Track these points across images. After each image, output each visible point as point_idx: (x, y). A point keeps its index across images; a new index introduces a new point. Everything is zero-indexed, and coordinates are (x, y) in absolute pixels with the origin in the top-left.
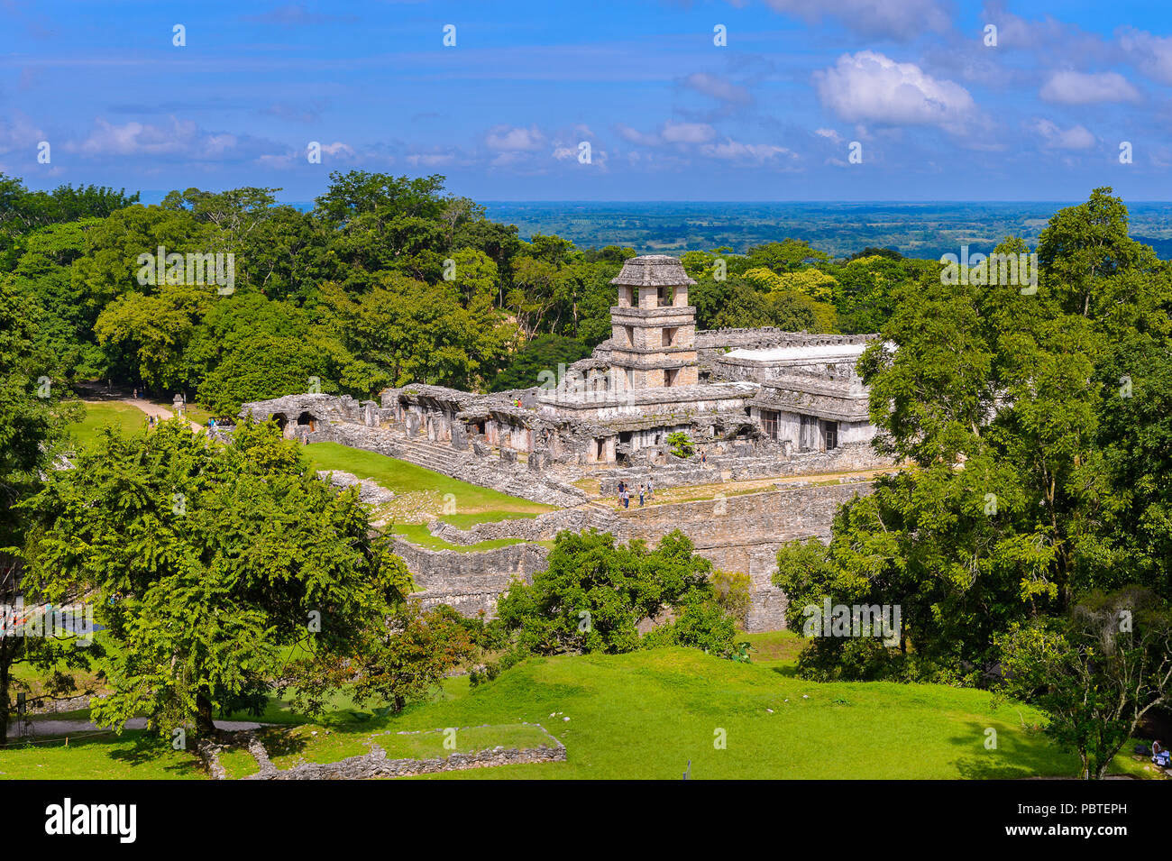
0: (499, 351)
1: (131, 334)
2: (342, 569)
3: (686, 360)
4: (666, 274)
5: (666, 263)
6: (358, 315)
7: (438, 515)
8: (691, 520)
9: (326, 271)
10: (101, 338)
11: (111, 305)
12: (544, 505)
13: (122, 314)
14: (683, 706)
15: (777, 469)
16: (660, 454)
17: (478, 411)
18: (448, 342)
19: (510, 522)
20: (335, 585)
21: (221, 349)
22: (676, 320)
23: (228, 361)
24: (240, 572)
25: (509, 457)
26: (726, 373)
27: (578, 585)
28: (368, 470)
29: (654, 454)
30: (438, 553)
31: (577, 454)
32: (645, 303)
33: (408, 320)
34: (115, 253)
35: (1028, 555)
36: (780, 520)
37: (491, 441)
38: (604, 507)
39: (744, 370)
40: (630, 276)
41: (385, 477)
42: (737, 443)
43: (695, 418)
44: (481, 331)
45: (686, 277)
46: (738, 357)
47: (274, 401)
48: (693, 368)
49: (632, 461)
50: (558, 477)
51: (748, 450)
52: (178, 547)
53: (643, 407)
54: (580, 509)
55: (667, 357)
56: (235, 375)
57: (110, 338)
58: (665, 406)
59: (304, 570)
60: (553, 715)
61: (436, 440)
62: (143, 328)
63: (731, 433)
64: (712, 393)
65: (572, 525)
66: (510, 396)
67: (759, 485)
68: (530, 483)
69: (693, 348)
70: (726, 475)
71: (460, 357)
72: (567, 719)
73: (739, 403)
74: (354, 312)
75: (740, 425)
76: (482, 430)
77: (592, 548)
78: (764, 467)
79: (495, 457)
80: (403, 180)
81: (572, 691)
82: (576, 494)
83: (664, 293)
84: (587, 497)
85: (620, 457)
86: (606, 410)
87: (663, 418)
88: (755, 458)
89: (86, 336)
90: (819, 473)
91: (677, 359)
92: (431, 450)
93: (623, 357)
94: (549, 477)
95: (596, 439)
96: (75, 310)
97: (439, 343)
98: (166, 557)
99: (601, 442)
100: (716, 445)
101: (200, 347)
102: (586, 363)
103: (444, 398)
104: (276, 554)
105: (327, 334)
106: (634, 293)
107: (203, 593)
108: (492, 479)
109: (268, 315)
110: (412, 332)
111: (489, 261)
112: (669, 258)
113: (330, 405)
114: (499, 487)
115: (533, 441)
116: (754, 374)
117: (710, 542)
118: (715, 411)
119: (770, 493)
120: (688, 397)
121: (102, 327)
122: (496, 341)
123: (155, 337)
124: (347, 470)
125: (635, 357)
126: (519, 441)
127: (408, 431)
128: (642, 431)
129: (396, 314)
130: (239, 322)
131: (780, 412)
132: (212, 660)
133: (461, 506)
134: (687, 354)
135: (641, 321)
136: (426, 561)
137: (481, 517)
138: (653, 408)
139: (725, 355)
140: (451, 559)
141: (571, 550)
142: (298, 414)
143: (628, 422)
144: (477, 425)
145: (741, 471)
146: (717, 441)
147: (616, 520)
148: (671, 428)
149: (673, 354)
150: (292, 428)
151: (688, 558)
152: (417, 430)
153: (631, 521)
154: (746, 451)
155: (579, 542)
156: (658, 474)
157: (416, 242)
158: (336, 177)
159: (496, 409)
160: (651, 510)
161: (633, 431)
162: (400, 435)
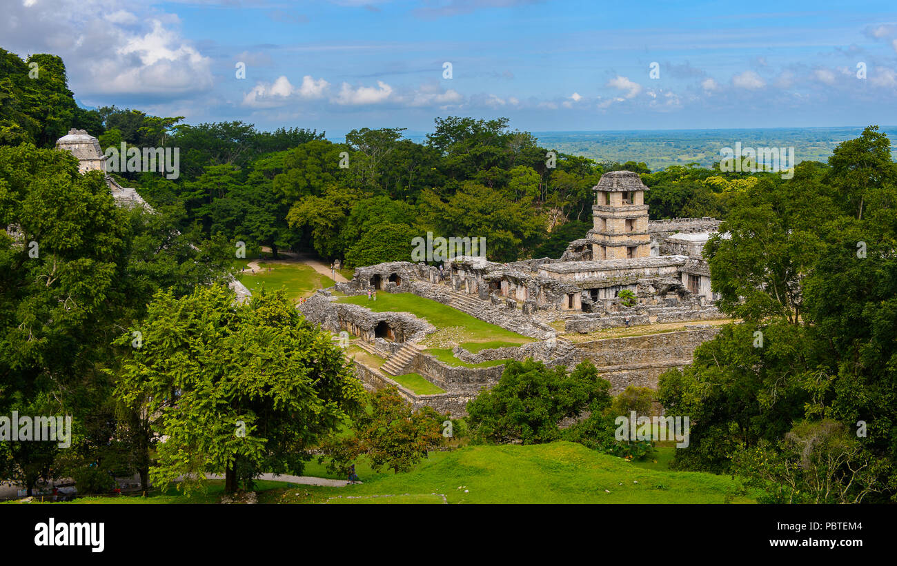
0: (535, 232)
1: (308, 221)
2: (298, 390)
3: (642, 240)
4: (628, 184)
5: (628, 176)
6: (444, 209)
7: (460, 343)
8: (625, 349)
9: (431, 181)
10: (290, 224)
11: (297, 203)
12: (529, 338)
13: (303, 208)
14: (548, 485)
15: (689, 316)
16: (614, 304)
17: (496, 274)
18: (501, 227)
19: (504, 349)
20: (294, 400)
21: (361, 231)
22: (636, 214)
23: (365, 238)
24: (233, 390)
25: (512, 306)
26: (670, 249)
27: (516, 397)
28: (425, 310)
29: (609, 304)
30: (454, 369)
31: (554, 304)
32: (614, 203)
33: (475, 213)
34: (300, 172)
35: (809, 385)
36: (688, 350)
37: (504, 294)
38: (566, 340)
39: (682, 247)
40: (604, 185)
41: (435, 317)
42: (668, 297)
43: (640, 280)
44: (524, 219)
45: (642, 185)
46: (678, 238)
47: (375, 266)
48: (647, 245)
49: (593, 309)
50: (540, 319)
52: (199, 373)
53: (607, 272)
54: (550, 341)
55: (630, 239)
56: (366, 248)
57: (295, 224)
58: (622, 272)
59: (273, 390)
60: (460, 488)
61: (470, 293)
62: (315, 218)
63: (663, 291)
64: (656, 263)
65: (544, 352)
66: (530, 263)
67: (675, 326)
68: (522, 323)
69: (647, 232)
70: (653, 319)
71: (508, 237)
72: (467, 491)
73: (674, 270)
74: (441, 208)
75: (670, 285)
76: (499, 287)
77: (529, 371)
78: (680, 315)
79: (503, 305)
80: (482, 121)
81: (479, 471)
83: (628, 196)
84: (556, 333)
85: (585, 307)
86: (581, 274)
87: (621, 280)
88: (674, 308)
89: (281, 222)
90: (719, 319)
91: (636, 240)
92: (466, 299)
93: (600, 238)
94: (534, 319)
95: (568, 294)
96: (275, 206)
97: (495, 228)
98: (190, 380)
99: (571, 296)
100: (653, 299)
101: (349, 230)
102: (580, 242)
103: (475, 266)
104: (255, 380)
105: (426, 221)
106: (606, 194)
107: (211, 403)
108: (499, 320)
109: (390, 209)
111: (535, 174)
112: (631, 173)
113: (410, 269)
114: (503, 325)
115: (529, 295)
116: (688, 250)
117: (637, 366)
118: (657, 275)
119: (682, 333)
120: (638, 265)
121: (290, 217)
122: (533, 226)
123: (322, 223)
124: (413, 312)
125: (607, 238)
126: (521, 294)
127: (454, 287)
128: (605, 288)
130: (372, 213)
131: (700, 276)
132: (214, 447)
133: (477, 337)
134: (643, 236)
135: (611, 214)
136: (447, 374)
137: (486, 346)
138: (613, 273)
139: (670, 237)
140: (464, 373)
141: (515, 372)
142: (389, 274)
143: (596, 282)
144: (496, 284)
145: (663, 317)
146: (653, 296)
147: (573, 349)
148: (626, 286)
149: (633, 237)
150: (385, 283)
151: (594, 379)
152: (460, 286)
153: (583, 349)
154: (672, 303)
155: (520, 367)
156: (605, 318)
157: (489, 161)
158: (439, 121)
159: (506, 273)
160: (597, 343)
161: (599, 289)
162: (449, 289)
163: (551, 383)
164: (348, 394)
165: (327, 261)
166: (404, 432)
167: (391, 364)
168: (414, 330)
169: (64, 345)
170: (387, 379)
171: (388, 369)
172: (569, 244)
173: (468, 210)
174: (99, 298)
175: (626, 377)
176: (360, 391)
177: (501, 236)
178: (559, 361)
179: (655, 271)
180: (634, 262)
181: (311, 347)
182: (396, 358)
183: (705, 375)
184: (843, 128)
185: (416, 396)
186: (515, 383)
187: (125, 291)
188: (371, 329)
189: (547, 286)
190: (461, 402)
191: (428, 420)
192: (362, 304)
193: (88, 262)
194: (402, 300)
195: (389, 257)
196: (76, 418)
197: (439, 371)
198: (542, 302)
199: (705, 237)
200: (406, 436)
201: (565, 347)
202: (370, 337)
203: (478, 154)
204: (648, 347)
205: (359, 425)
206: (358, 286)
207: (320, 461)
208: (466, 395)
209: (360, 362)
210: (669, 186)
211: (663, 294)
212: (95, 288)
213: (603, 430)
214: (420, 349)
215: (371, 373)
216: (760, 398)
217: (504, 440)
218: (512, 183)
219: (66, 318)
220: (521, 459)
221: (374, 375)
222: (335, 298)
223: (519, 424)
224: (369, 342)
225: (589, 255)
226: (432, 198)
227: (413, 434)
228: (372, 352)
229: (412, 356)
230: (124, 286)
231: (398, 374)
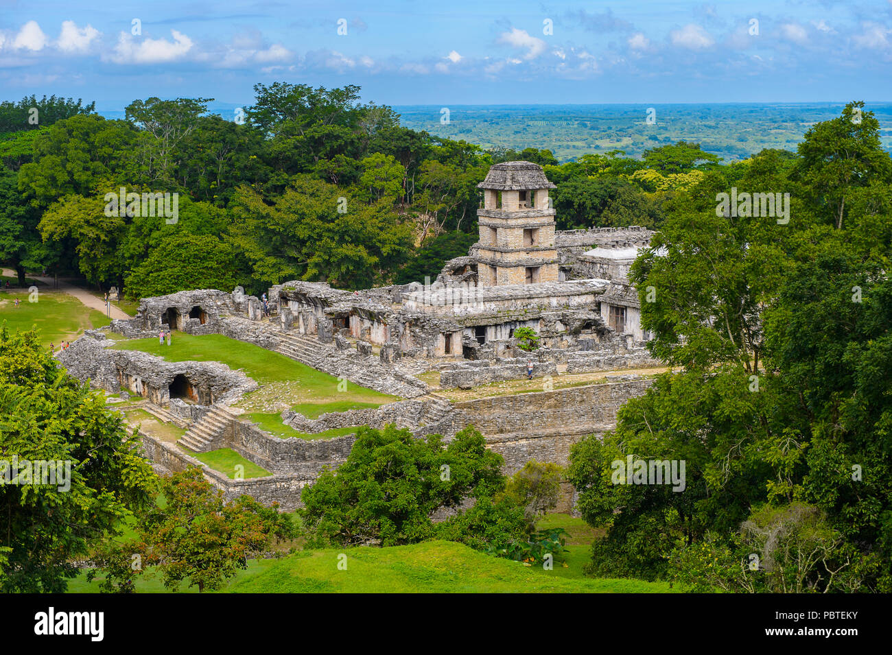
0: (397, 247)
1: (70, 232)
3: (546, 258)
4: (527, 179)
5: (527, 168)
6: (268, 215)
7: (292, 405)
8: (523, 410)
9: (249, 174)
10: (44, 235)
11: (53, 205)
12: (389, 396)
13: (62, 213)
15: (611, 363)
16: (508, 347)
17: (343, 307)
18: (350, 239)
19: (354, 411)
21: (148, 247)
22: (537, 221)
23: (154, 256)
25: (365, 351)
26: (585, 271)
27: (372, 478)
28: (243, 359)
29: (501, 348)
30: (284, 441)
31: (425, 348)
32: (507, 206)
33: (312, 220)
34: (58, 160)
35: (772, 457)
36: (609, 410)
37: (354, 334)
38: (441, 399)
39: (601, 267)
40: (494, 181)
41: (255, 368)
42: (582, 337)
43: (544, 314)
44: (381, 229)
45: (546, 181)
46: (595, 255)
47: (170, 296)
48: (553, 265)
49: (478, 354)
50: (405, 370)
51: (590, 344)
53: (498, 303)
54: (419, 400)
55: (529, 256)
56: (157, 271)
57: (51, 235)
58: (519, 302)
61: (306, 334)
62: (81, 227)
63: (576, 328)
64: (564, 290)
65: (410, 415)
66: (390, 291)
67: (592, 377)
68: (380, 375)
69: (553, 247)
70: (561, 368)
71: (359, 254)
73: (590, 299)
74: (264, 213)
75: (585, 320)
76: (347, 324)
77: (390, 442)
78: (599, 361)
79: (353, 351)
80: (322, 90)
82: (419, 386)
83: (526, 196)
84: (428, 389)
85: (468, 352)
87: (517, 313)
88: (593, 352)
90: (651, 366)
91: (537, 257)
92: (300, 342)
93: (488, 255)
94: (397, 369)
95: (443, 333)
96: (21, 210)
97: (342, 241)
99: (448, 337)
100: (562, 340)
101: (131, 244)
102: (460, 260)
103: (313, 295)
105: (243, 231)
106: (497, 193)
108: (348, 370)
109: (191, 215)
110: (317, 231)
111: (398, 165)
112: (531, 164)
113: (219, 299)
115: (389, 335)
116: (609, 272)
117: (540, 432)
118: (567, 306)
119: (601, 387)
120: (541, 293)
121: (44, 226)
122: (395, 239)
123: (91, 235)
124: (223, 361)
125: (498, 256)
126: (378, 335)
127: (283, 325)
128: (496, 325)
129: (304, 214)
131: (626, 307)
133: (315, 396)
134: (547, 252)
135: (504, 222)
136: (274, 448)
137: (329, 407)
138: (507, 304)
139: (585, 253)
140: (297, 447)
141: (369, 445)
142: (190, 308)
143: (482, 316)
144: (343, 320)
145: (576, 364)
146: (562, 335)
147: (451, 411)
148: (524, 322)
149: (535, 254)
150: (184, 321)
151: (480, 452)
152: (291, 324)
153: (465, 411)
154: (588, 346)
155: (377, 437)
156: (496, 367)
157: (332, 147)
158: (260, 88)
159: (357, 305)
160: (484, 402)
161: (486, 326)
162: (276, 328)
163: (421, 459)
164: (130, 480)
165: (100, 289)
166: (211, 532)
167: (193, 435)
168: (226, 387)
170: (187, 457)
171: (189, 443)
172: (445, 264)
173: (303, 215)
175: (525, 449)
176: (148, 475)
177: (349, 253)
178: (431, 429)
179: (564, 301)
180: (535, 288)
181: (76, 413)
182: (201, 427)
183: (633, 444)
184: (818, 104)
185: (230, 481)
186: (369, 460)
188: (164, 386)
189: (415, 322)
190: (293, 488)
191: (246, 515)
192: (151, 350)
194: (207, 344)
195: (189, 282)
197: (262, 445)
198: (408, 345)
199: (632, 253)
200: (214, 538)
201: (440, 408)
202: (162, 397)
203: (317, 136)
204: (555, 406)
205: (147, 524)
206: (144, 324)
207: (90, 577)
208: (300, 479)
209: (147, 434)
210: (583, 182)
211: (576, 333)
213: (493, 523)
214: (235, 413)
215: (164, 449)
216: (708, 474)
217: (355, 541)
218: (365, 178)
220: (378, 567)
221: (169, 451)
222: (111, 342)
223: (377, 517)
224: (161, 405)
225: (475, 278)
226: (251, 198)
227: (225, 536)
228: (166, 420)
229: (223, 423)
231: (203, 450)
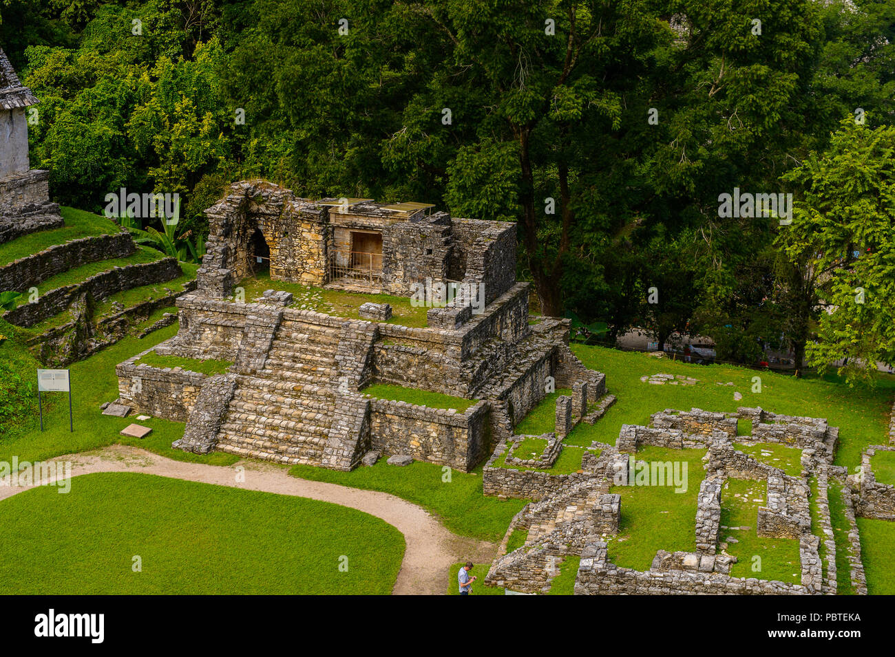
98: (874, 237)
169: (722, 173)
174: (773, 118)
187: (805, 112)
193: (763, 70)
196: (725, 265)
212: (768, 104)
219: (728, 139)
230: (804, 106)
